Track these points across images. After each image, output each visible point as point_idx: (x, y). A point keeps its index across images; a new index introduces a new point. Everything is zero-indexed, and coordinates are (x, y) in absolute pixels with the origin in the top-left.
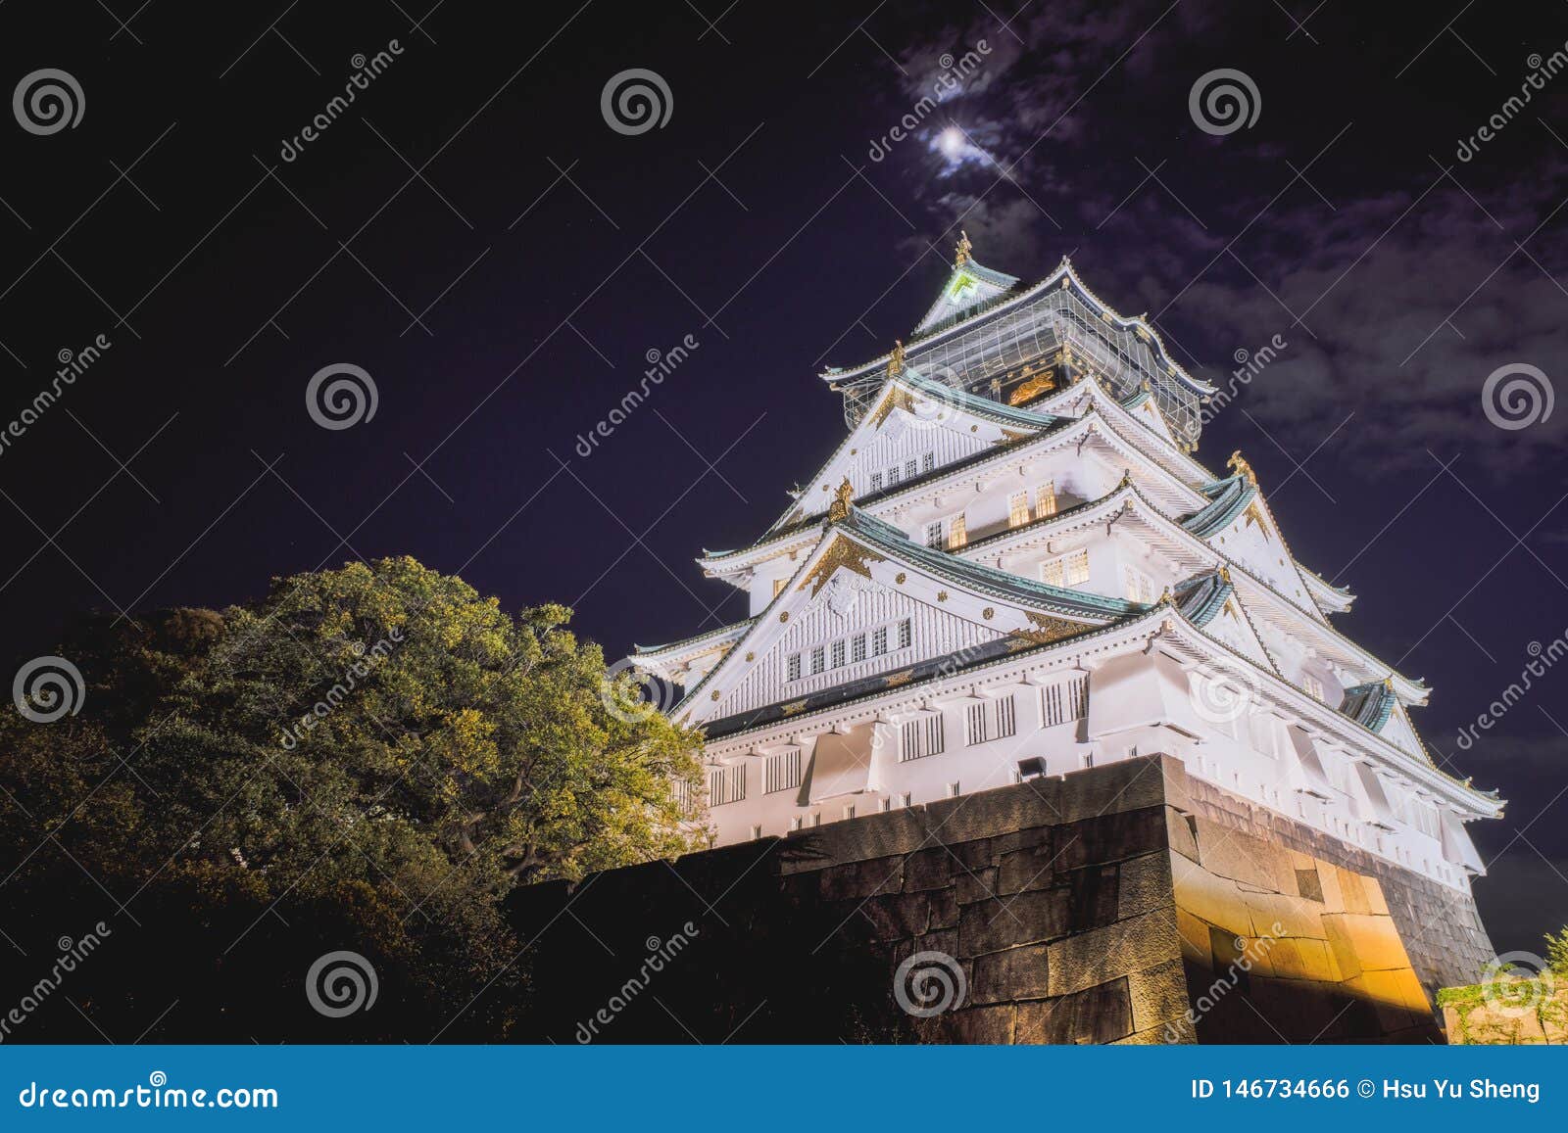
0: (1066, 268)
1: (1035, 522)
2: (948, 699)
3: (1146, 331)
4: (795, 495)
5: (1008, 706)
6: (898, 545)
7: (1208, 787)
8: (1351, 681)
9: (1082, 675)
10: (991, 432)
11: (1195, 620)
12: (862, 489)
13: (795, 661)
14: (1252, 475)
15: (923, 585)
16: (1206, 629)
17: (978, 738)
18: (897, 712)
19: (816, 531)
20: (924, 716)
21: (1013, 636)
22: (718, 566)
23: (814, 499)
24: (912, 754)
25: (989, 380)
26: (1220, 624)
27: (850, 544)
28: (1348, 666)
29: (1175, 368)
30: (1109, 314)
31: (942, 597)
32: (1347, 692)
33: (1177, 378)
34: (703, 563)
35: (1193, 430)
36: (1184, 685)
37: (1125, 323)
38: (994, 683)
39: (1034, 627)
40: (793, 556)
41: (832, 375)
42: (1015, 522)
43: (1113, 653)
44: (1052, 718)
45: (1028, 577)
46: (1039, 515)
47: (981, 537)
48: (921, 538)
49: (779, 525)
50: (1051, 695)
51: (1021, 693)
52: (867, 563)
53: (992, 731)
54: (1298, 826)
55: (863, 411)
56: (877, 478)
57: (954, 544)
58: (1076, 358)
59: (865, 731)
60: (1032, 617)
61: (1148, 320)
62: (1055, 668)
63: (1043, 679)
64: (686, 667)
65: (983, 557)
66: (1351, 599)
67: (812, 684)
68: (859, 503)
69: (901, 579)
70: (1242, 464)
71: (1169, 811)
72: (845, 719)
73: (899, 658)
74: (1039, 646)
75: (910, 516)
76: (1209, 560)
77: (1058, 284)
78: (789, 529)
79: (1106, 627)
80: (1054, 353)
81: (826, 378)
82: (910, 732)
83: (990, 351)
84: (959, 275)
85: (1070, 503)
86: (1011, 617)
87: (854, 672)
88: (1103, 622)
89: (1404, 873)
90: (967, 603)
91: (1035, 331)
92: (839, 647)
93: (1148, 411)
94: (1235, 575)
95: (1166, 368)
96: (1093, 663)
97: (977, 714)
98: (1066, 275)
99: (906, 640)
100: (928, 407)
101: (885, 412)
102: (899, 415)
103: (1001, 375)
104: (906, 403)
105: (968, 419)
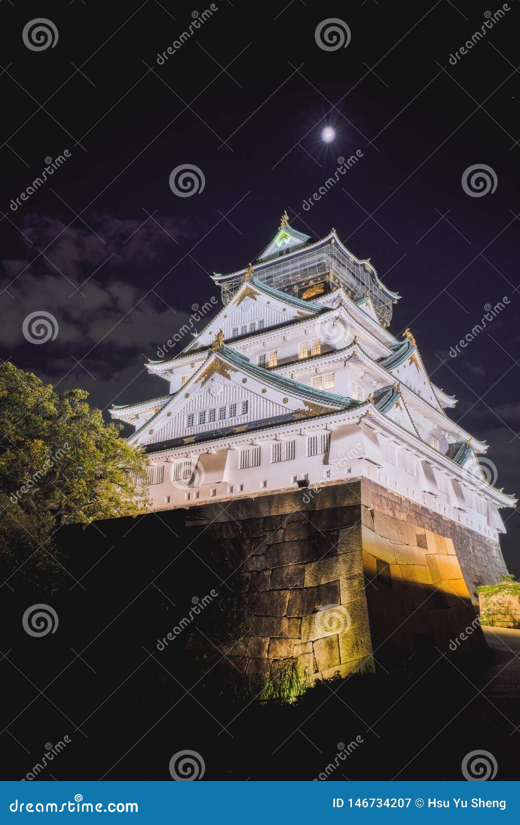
0: (333, 234)
1: (311, 358)
2: (264, 441)
3: (370, 267)
4: (196, 335)
5: (293, 445)
6: (243, 363)
7: (383, 489)
8: (452, 440)
9: (328, 432)
10: (292, 312)
11: (382, 410)
12: (228, 335)
13: (191, 418)
14: (414, 340)
15: (255, 385)
16: (387, 414)
18: (238, 446)
19: (205, 354)
20: (251, 448)
21: (297, 412)
22: (155, 368)
23: (204, 338)
24: (245, 466)
25: (293, 286)
26: (394, 412)
27: (221, 362)
28: (451, 433)
29: (382, 286)
30: (353, 258)
31: (264, 391)
32: (450, 446)
33: (382, 290)
34: (148, 366)
35: (389, 316)
36: (375, 440)
37: (360, 262)
38: (286, 435)
39: (307, 408)
40: (193, 365)
41: (216, 277)
42: (301, 357)
43: (343, 423)
44: (312, 452)
45: (305, 384)
46: (313, 353)
47: (285, 363)
48: (255, 361)
49: (186, 350)
50: (312, 441)
51: (298, 439)
52: (229, 372)
53: (284, 457)
54: (423, 508)
55: (231, 296)
56: (235, 330)
57: (271, 365)
58: (335, 278)
59: (223, 453)
60: (306, 404)
61: (371, 262)
62: (315, 429)
63: (310, 434)
64: (137, 417)
65: (285, 373)
66: (455, 402)
67: (199, 429)
68: (226, 342)
69: (244, 381)
70: (410, 335)
71: (362, 508)
72: (214, 447)
73: (241, 419)
74: (308, 417)
75: (251, 350)
76: (391, 381)
77: (329, 242)
78: (192, 352)
79: (341, 411)
80: (325, 275)
81: (213, 278)
82: (244, 454)
83: (295, 271)
84: (282, 232)
85: (328, 350)
86: (296, 403)
87: (218, 425)
88: (339, 408)
89: (469, 531)
90: (275, 394)
91: (316, 264)
92: (213, 412)
93: (368, 306)
94: (402, 389)
95: (377, 285)
96: (333, 427)
97: (278, 448)
98: (333, 238)
99: (245, 411)
100: (263, 297)
101: (242, 298)
102: (248, 300)
103: (299, 284)
104: (252, 295)
105: (282, 305)
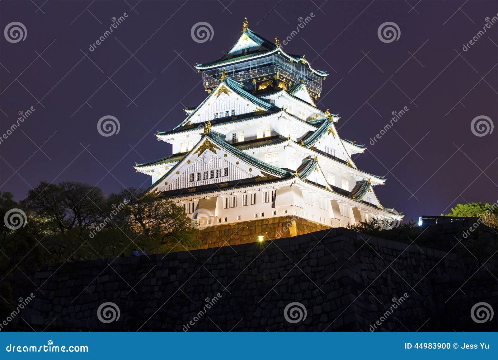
2: (238, 193)
5: (255, 196)
6: (224, 144)
8: (360, 178)
9: (274, 190)
10: (253, 108)
12: (211, 117)
13: (192, 176)
15: (233, 159)
17: (246, 204)
18: (223, 196)
20: (231, 197)
21: (257, 177)
22: (162, 137)
24: (227, 207)
25: (252, 80)
26: (313, 175)
27: (210, 143)
28: (358, 175)
30: (292, 59)
31: (237, 163)
32: (358, 182)
33: (314, 73)
34: (157, 135)
35: (319, 90)
36: (300, 193)
37: (297, 61)
38: (250, 190)
39: (263, 176)
40: (188, 136)
42: (259, 137)
44: (266, 200)
45: (262, 160)
46: (266, 136)
48: (229, 138)
49: (183, 125)
50: (266, 194)
51: (258, 193)
52: (215, 149)
53: (250, 202)
56: (216, 114)
57: (240, 141)
58: (280, 76)
59: (214, 199)
60: (262, 173)
62: (267, 189)
63: (264, 190)
64: (153, 171)
65: (249, 152)
66: (365, 149)
67: (198, 183)
69: (225, 156)
70: (329, 113)
72: (208, 196)
73: (224, 179)
74: (263, 181)
75: (227, 130)
80: (274, 74)
81: (197, 68)
82: (227, 200)
85: (275, 134)
86: (257, 172)
87: (210, 181)
88: (281, 177)
90: (245, 166)
91: (268, 63)
92: (206, 173)
96: (277, 188)
97: (246, 197)
98: (279, 50)
99: (227, 174)
100: (233, 94)
101: (220, 93)
102: (223, 95)
103: (256, 79)
104: (226, 92)
105: (246, 102)
